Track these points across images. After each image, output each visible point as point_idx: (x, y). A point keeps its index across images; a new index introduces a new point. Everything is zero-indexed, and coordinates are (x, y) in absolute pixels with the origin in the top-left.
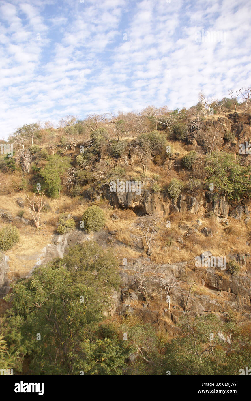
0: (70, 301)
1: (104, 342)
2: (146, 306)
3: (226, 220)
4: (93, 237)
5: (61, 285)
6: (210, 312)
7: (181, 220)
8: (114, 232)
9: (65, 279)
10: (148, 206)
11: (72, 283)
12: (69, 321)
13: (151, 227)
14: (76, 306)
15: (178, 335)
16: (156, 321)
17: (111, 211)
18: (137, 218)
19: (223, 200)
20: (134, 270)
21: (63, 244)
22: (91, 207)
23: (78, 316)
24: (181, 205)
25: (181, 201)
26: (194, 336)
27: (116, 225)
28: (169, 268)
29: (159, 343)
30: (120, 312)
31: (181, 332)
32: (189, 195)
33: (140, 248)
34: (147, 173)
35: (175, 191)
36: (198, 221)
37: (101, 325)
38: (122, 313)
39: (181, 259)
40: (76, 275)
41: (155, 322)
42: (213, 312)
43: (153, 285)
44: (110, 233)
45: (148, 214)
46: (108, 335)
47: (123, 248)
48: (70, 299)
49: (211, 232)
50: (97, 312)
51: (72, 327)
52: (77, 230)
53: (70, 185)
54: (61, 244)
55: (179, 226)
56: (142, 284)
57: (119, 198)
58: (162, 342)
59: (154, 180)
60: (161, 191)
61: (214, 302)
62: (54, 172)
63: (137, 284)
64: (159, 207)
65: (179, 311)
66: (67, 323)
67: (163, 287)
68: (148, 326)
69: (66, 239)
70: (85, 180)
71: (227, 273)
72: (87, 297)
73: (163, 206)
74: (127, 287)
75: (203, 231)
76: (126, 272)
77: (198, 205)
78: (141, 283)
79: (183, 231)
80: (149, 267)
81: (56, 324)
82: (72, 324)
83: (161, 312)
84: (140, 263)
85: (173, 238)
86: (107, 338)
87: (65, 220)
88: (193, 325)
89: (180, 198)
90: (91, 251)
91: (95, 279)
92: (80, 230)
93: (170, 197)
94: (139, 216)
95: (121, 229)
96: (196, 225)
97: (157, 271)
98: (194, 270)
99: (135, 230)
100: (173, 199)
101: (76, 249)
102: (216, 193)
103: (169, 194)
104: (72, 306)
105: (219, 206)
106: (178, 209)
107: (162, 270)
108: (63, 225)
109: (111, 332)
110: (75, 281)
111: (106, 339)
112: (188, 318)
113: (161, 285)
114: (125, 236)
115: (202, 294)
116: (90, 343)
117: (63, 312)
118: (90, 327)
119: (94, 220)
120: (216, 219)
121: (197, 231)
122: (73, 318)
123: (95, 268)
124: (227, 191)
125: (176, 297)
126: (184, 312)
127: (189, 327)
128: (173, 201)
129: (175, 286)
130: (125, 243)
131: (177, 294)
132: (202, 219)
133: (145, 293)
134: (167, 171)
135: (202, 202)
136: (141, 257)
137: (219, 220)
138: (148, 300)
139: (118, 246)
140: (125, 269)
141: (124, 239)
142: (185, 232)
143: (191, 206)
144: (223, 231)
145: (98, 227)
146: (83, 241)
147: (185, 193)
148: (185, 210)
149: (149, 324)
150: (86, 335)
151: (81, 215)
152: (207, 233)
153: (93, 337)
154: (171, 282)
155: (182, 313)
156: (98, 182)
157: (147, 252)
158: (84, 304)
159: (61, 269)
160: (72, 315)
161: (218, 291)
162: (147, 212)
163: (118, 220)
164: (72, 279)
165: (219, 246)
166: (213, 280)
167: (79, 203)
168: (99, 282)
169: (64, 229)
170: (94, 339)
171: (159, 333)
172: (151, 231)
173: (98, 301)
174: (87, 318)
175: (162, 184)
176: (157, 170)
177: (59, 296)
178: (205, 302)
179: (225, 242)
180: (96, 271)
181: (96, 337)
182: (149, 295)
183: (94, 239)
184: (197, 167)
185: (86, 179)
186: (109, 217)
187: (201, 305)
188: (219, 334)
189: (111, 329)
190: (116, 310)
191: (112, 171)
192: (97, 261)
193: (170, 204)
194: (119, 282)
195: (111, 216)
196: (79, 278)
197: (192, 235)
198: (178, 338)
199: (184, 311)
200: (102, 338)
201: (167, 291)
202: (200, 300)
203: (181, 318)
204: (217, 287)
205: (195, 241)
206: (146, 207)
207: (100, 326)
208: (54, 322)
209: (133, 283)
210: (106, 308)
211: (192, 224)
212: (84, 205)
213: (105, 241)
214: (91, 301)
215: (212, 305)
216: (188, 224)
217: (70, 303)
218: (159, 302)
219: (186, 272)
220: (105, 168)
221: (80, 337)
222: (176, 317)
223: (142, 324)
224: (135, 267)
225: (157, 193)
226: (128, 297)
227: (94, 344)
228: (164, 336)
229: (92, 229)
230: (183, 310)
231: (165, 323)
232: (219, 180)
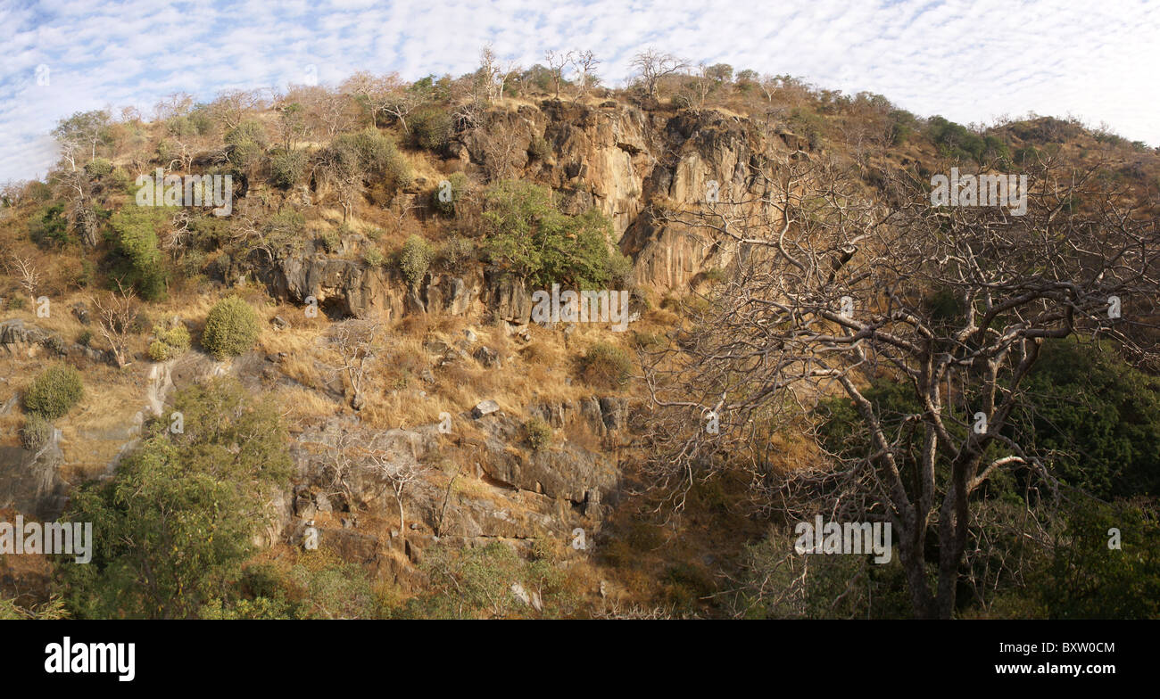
0: (178, 513)
1: (255, 606)
2: (349, 524)
3: (524, 330)
4: (230, 368)
5: (158, 476)
6: (494, 538)
7: (429, 330)
8: (278, 357)
9: (167, 462)
10: (354, 298)
11: (183, 471)
12: (176, 557)
13: (362, 344)
14: (192, 523)
15: (421, 590)
16: (372, 559)
17: (271, 308)
18: (330, 324)
19: (519, 287)
20: (324, 442)
21: (162, 384)
22: (225, 299)
23: (197, 546)
24: (428, 296)
25: (428, 286)
26: (457, 591)
27: (282, 341)
28: (401, 439)
29: (380, 608)
30: (292, 538)
31: (429, 582)
32: (446, 273)
33: (336, 393)
34: (354, 224)
35: (416, 265)
36: (468, 333)
37: (248, 568)
38: (293, 538)
39: (429, 417)
40: (191, 453)
41: (369, 561)
42: (501, 538)
43: (365, 476)
44: (268, 359)
45: (355, 317)
46: (263, 590)
47: (297, 392)
48: (178, 509)
49: (498, 357)
50: (239, 537)
51: (183, 572)
52: (195, 352)
53: (179, 250)
54: (158, 382)
55: (426, 345)
56: (340, 475)
57: (288, 278)
58: (386, 605)
59: (368, 240)
60: (383, 265)
61: (503, 515)
62: (142, 220)
63: (329, 474)
64: (379, 301)
65: (425, 536)
66: (171, 562)
67: (389, 481)
68: (354, 569)
69: (168, 373)
70: (212, 238)
71: (523, 446)
72: (215, 504)
73: (389, 297)
74: (306, 481)
75: (479, 355)
76: (305, 447)
77: (468, 295)
78: (339, 473)
79: (433, 355)
80: (357, 437)
81: (145, 566)
82: (182, 564)
83: (383, 537)
84: (336, 426)
85: (410, 370)
86: (262, 596)
87: (167, 329)
88: (456, 568)
89: (427, 279)
90: (226, 400)
91: (234, 463)
92: (199, 351)
93: (405, 277)
94: (335, 320)
95: (293, 349)
96: (463, 342)
97: (375, 445)
98: (458, 443)
99: (325, 352)
100: (410, 282)
101: (192, 394)
102: (504, 271)
103: (402, 271)
104: (183, 524)
105: (511, 299)
106: (421, 304)
107: (387, 442)
108: (163, 341)
109: (271, 583)
110: (188, 467)
111: (258, 598)
112: (445, 551)
113: (384, 478)
114: (302, 365)
115: (476, 498)
116: (223, 607)
117: (162, 539)
118: (222, 571)
119: (233, 329)
120: (503, 329)
121: (465, 355)
122: (183, 551)
123: (235, 438)
124: (530, 268)
125: (417, 504)
126: (436, 539)
127: (446, 572)
128: (410, 288)
129: (416, 481)
130: (303, 381)
131: (419, 496)
132: (477, 329)
133: (346, 495)
134: (397, 218)
135: (477, 289)
136: (339, 413)
137: (509, 329)
138: (354, 511)
139: (287, 387)
140: (303, 441)
141: (301, 372)
142: (439, 356)
143: (453, 298)
144: (518, 355)
145: (242, 344)
146: (208, 377)
147: (437, 270)
148: (439, 307)
149: (357, 566)
150: (213, 590)
151: (204, 318)
152: (487, 360)
153: (229, 595)
154: (406, 470)
155: (431, 539)
156: (242, 243)
157: (352, 403)
158: (210, 520)
159: (157, 441)
160: (181, 544)
161: (511, 490)
162: (354, 312)
163: (287, 329)
164: (183, 463)
165: (507, 387)
166: (501, 465)
167: (199, 292)
168: (243, 470)
169: (164, 350)
170: (231, 598)
171: (379, 585)
172: (362, 355)
173: (242, 512)
174: (217, 552)
175: (386, 249)
176: (375, 218)
177: (152, 502)
178: (484, 514)
179: (520, 378)
180: (236, 445)
181: (237, 595)
182: (357, 500)
183: (231, 372)
184: (465, 210)
185: (215, 236)
186: (267, 322)
187: (474, 523)
188: (514, 588)
189: (271, 577)
190: (282, 533)
191: (274, 218)
192: (238, 422)
193: (404, 293)
194: (290, 469)
195: (272, 321)
196: (197, 461)
197: (454, 365)
198: (422, 597)
199: (436, 535)
200: (250, 597)
201: (398, 490)
202: (472, 510)
203: (428, 551)
204: (510, 482)
205: (460, 378)
206: (350, 300)
207: (246, 570)
208: (143, 561)
209: (319, 472)
210: (259, 529)
211: (454, 340)
212: (210, 295)
213: (257, 378)
214: (225, 513)
215: (500, 521)
216: (445, 338)
217: (177, 517)
218: (378, 515)
219: (441, 448)
220: (258, 213)
221: (199, 594)
222: (418, 549)
223: (340, 563)
224: (324, 435)
225: (374, 270)
226: (308, 504)
227: (231, 610)
228: (389, 592)
229: (227, 349)
230: (433, 534)
231: (394, 561)
232: (512, 242)
